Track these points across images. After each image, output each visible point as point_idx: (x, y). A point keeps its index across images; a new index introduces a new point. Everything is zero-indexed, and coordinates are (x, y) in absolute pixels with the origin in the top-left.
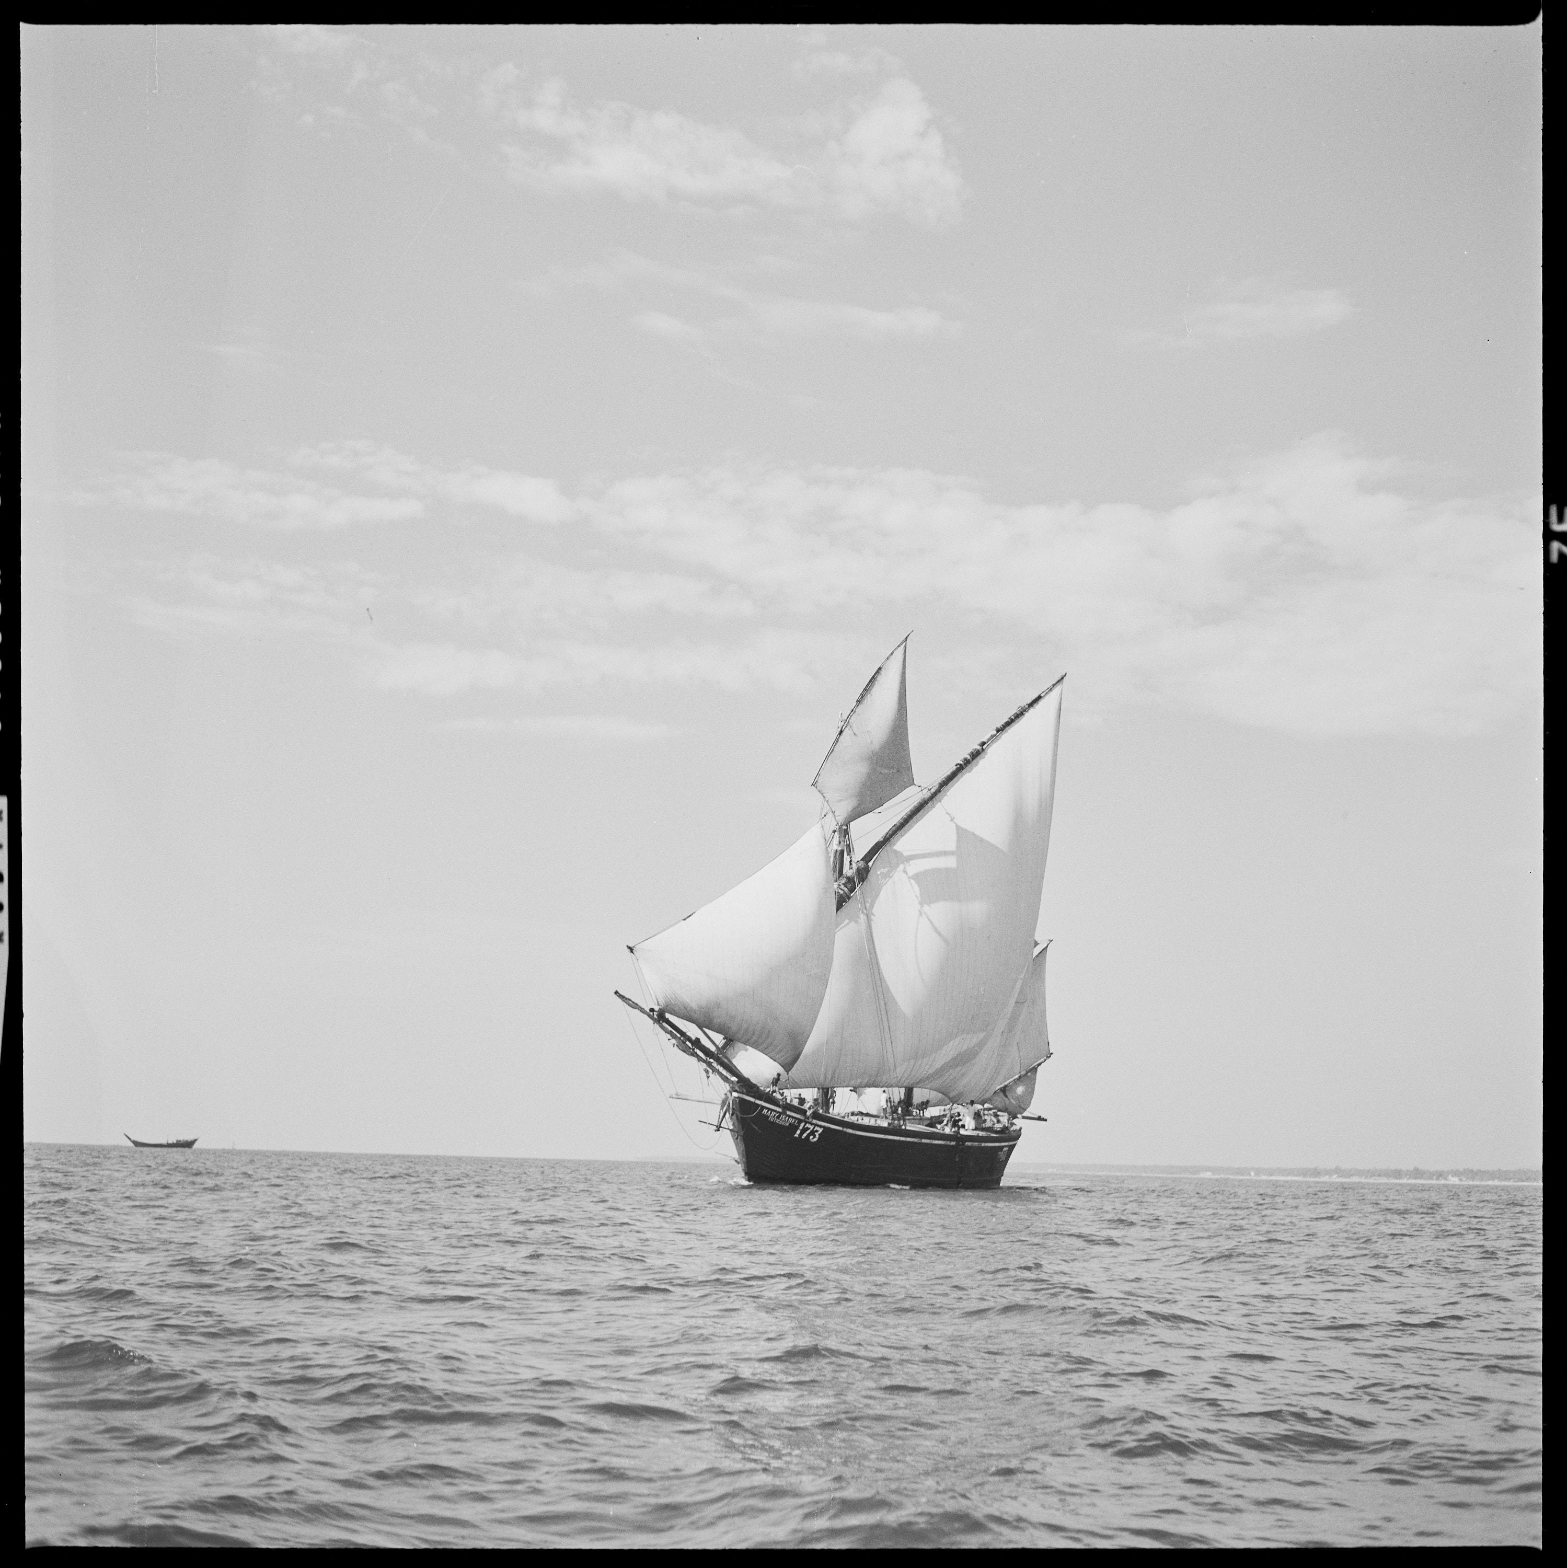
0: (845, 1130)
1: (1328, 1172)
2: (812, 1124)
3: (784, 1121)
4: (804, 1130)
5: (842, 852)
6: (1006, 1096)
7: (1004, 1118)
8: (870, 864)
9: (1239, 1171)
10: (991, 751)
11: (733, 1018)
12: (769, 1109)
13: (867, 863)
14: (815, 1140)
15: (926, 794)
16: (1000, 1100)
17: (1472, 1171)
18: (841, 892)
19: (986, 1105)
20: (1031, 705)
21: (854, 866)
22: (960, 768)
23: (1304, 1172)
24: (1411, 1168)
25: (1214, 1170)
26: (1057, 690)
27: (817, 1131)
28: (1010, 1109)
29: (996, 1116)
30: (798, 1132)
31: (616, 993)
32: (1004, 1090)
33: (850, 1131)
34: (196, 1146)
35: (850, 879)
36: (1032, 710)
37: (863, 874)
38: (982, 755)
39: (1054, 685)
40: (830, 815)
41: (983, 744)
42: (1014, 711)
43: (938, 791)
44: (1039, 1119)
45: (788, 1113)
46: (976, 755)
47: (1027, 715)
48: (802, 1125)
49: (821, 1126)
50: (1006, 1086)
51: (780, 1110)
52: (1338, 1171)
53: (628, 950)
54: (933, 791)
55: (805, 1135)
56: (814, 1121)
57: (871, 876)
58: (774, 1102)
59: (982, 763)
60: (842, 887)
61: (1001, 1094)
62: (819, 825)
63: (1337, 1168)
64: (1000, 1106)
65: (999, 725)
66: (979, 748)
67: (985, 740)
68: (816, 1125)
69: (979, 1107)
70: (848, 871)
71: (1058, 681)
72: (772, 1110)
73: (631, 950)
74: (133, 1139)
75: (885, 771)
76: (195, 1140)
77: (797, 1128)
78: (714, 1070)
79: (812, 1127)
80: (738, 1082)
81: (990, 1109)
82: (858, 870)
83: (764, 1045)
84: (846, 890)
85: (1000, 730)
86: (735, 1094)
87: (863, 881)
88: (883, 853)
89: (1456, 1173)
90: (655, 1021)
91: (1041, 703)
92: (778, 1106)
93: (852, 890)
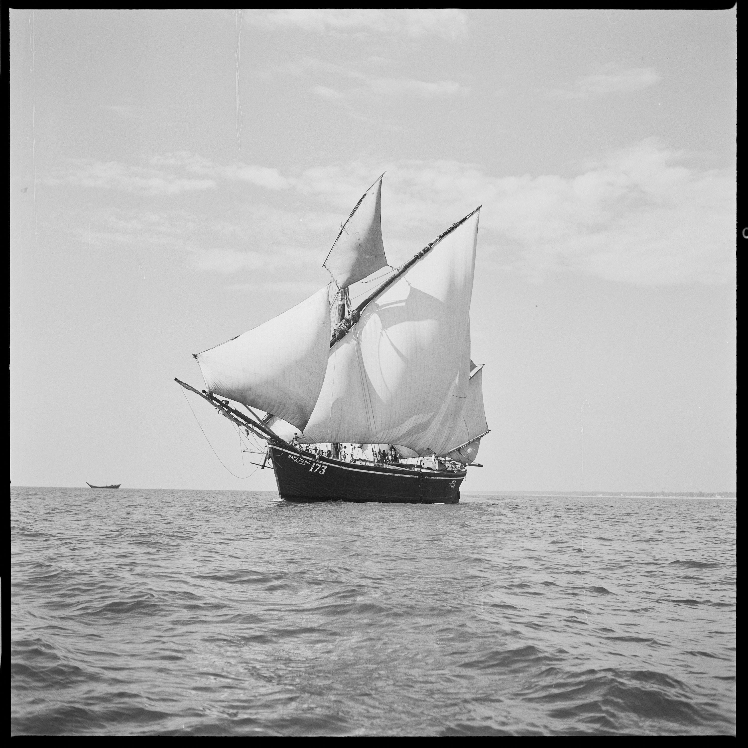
0: (341, 467)
1: (658, 494)
2: (320, 464)
3: (302, 462)
4: (316, 467)
5: (344, 305)
6: (460, 453)
7: (459, 465)
8: (361, 312)
9: (616, 494)
10: (436, 248)
11: (260, 397)
12: (292, 455)
13: (359, 312)
14: (323, 473)
15: (396, 272)
16: (456, 456)
17: (727, 493)
18: (342, 328)
19: (447, 458)
20: (461, 222)
21: (351, 313)
22: (417, 258)
23: (647, 494)
24: (698, 492)
25: (603, 493)
26: (476, 214)
27: (323, 468)
28: (463, 461)
29: (454, 464)
30: (312, 469)
31: (176, 379)
32: (459, 450)
33: (344, 468)
34: (120, 487)
35: (348, 321)
36: (461, 226)
37: (356, 318)
38: (431, 250)
39: (474, 212)
40: (334, 283)
41: (431, 244)
42: (451, 226)
43: (403, 271)
44: (479, 465)
45: (303, 457)
46: (427, 250)
47: (458, 228)
48: (314, 464)
49: (326, 465)
50: (460, 448)
51: (298, 455)
52: (663, 494)
53: (193, 357)
54: (400, 270)
55: (316, 470)
56: (321, 462)
57: (361, 319)
58: (295, 451)
59: (430, 255)
60: (343, 325)
61: (458, 452)
62: (326, 287)
63: (662, 492)
64: (456, 458)
65: (441, 234)
66: (429, 246)
67: (432, 242)
68: (322, 464)
69: (442, 459)
70: (347, 316)
71: (477, 210)
72: (294, 456)
73: (195, 356)
74: (90, 484)
75: (367, 257)
76: (120, 485)
77: (311, 466)
78: (252, 430)
79: (320, 466)
80: (271, 438)
81: (450, 461)
82: (352, 315)
83: (282, 414)
84: (345, 327)
85: (442, 237)
86: (270, 446)
87: (356, 322)
88: (369, 306)
89: (720, 494)
90: (207, 399)
91: (467, 221)
92: (297, 453)
93: (349, 327)
